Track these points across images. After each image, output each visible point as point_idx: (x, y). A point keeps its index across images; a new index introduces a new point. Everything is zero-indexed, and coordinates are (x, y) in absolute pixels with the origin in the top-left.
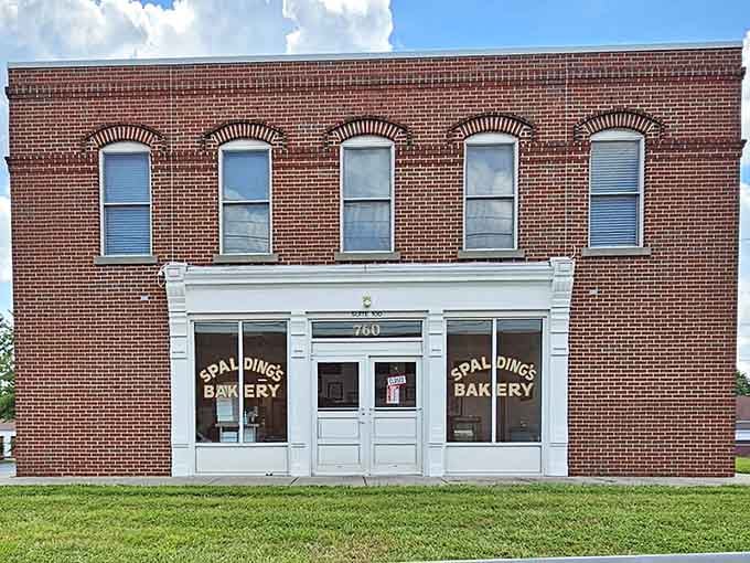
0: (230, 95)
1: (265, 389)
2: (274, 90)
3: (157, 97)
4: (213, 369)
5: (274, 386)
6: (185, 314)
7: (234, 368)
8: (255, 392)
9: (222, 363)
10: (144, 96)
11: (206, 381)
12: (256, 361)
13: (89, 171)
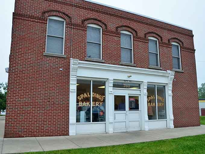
0: (91, 11)
1: (98, 104)
2: (104, 13)
3: (69, 6)
4: (82, 96)
5: (101, 103)
6: (76, 76)
7: (89, 96)
8: (95, 105)
9: (85, 94)
10: (65, 5)
11: (80, 100)
12: (96, 94)
13: (44, 23)
